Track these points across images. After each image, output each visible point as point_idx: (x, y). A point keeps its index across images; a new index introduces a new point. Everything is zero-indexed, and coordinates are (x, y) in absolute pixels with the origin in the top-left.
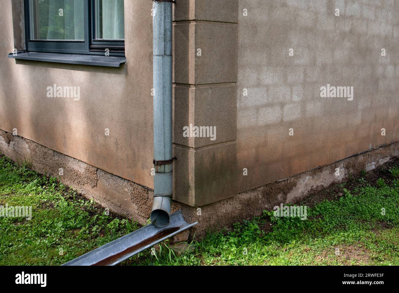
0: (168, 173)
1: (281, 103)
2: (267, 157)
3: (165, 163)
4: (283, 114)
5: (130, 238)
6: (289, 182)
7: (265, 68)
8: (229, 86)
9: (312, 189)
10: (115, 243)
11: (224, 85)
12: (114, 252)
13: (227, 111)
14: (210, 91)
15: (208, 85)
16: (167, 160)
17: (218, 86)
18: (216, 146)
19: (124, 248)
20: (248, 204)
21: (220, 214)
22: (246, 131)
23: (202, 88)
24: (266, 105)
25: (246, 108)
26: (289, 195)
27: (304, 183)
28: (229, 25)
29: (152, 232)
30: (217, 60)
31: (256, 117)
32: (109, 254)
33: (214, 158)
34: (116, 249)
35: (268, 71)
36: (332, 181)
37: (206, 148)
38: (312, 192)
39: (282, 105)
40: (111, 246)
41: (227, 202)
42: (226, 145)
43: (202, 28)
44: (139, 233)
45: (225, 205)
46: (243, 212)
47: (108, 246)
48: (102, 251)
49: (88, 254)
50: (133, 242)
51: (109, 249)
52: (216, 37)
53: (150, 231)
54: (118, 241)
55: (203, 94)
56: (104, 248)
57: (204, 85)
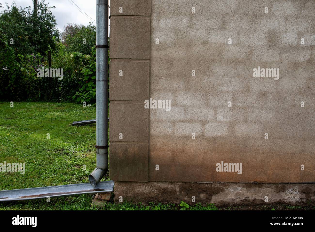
0: (101, 154)
1: (202, 121)
2: (184, 161)
3: (99, 147)
4: (204, 130)
5: (75, 187)
6: (213, 186)
7: (182, 93)
8: (141, 103)
9: (246, 200)
10: (66, 186)
11: (137, 102)
12: (63, 191)
13: (139, 121)
14: (123, 106)
15: (122, 101)
16: (101, 146)
17: (131, 103)
18: (129, 144)
19: (69, 191)
20: (165, 191)
21: (137, 192)
22: (162, 138)
23: (116, 103)
24: (183, 121)
25: (161, 121)
26: (214, 197)
27: (235, 192)
28: (141, 61)
29: (89, 188)
30: (129, 85)
31: (172, 128)
32: (60, 191)
33: (126, 151)
34: (65, 190)
35: (186, 94)
36: (279, 200)
37: (119, 143)
38: (247, 202)
39: (203, 123)
40: (63, 187)
41: (143, 185)
42: (139, 144)
43: (115, 64)
44: (82, 186)
45: (141, 186)
46: (159, 196)
47: (61, 187)
48: (57, 188)
49: (50, 187)
50: (76, 189)
51: (61, 188)
52: (128, 70)
53: (89, 187)
54: (68, 186)
55: (117, 107)
56: (59, 187)
57: (118, 101)
